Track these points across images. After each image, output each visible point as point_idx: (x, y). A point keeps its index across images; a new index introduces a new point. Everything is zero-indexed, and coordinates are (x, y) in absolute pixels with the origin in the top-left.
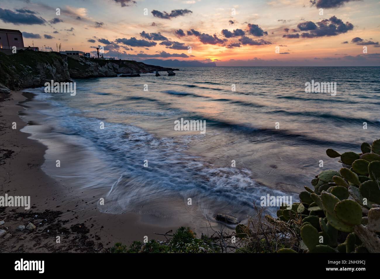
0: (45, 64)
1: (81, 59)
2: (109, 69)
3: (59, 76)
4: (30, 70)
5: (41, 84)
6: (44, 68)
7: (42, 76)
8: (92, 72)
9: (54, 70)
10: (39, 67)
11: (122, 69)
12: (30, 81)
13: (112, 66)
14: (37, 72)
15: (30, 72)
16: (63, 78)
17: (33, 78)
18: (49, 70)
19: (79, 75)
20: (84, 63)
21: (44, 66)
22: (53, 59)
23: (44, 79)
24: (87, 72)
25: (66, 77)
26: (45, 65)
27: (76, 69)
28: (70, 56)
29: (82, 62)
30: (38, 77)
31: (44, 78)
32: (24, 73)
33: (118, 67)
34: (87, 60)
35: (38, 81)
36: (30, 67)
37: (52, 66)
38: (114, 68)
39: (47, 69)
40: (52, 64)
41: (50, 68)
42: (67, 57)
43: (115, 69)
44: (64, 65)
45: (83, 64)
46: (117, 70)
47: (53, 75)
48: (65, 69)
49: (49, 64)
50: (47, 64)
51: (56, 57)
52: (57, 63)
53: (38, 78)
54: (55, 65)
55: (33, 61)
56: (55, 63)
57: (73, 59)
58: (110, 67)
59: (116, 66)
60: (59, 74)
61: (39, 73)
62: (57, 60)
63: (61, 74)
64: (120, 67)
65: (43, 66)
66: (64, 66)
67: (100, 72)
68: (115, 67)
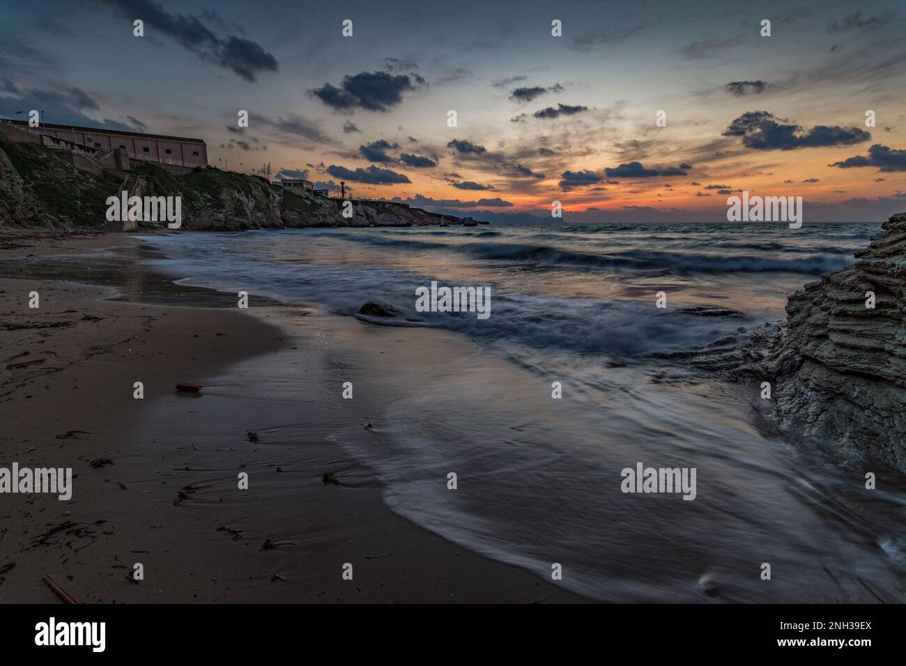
0: (236, 192)
1: (306, 193)
2: (358, 217)
3: (260, 215)
4: (209, 200)
5: (226, 225)
6: (232, 199)
7: (228, 211)
8: (324, 216)
9: (252, 205)
10: (224, 196)
11: (381, 216)
12: (206, 219)
13: (365, 211)
14: (219, 205)
15: (208, 204)
16: (267, 220)
17: (212, 215)
18: (242, 204)
19: (301, 222)
20: (311, 201)
21: (234, 196)
22: (251, 184)
23: (231, 217)
24: (316, 216)
25: (273, 219)
26: (236, 195)
27: (297, 211)
28: (288, 188)
29: (307, 198)
30: (221, 213)
31: (231, 215)
32: (196, 205)
33: (374, 214)
34: (318, 195)
35: (219, 220)
36: (209, 197)
37: (247, 197)
38: (367, 214)
39: (238, 200)
40: (248, 193)
41: (244, 199)
42: (282, 190)
43: (368, 217)
44: (271, 197)
45: (309, 203)
46: (373, 218)
47: (248, 211)
48: (271, 205)
49: (243, 193)
50: (239, 192)
51: (257, 183)
52: (258, 192)
53: (222, 215)
54: (254, 196)
55: (215, 186)
56: (254, 192)
57: (293, 194)
58: (360, 213)
59: (372, 211)
60: (260, 211)
61: (223, 207)
62: (260, 188)
63: (265, 213)
64: (378, 214)
65: (232, 196)
66: (270, 200)
67: (339, 219)
68: (368, 212)
